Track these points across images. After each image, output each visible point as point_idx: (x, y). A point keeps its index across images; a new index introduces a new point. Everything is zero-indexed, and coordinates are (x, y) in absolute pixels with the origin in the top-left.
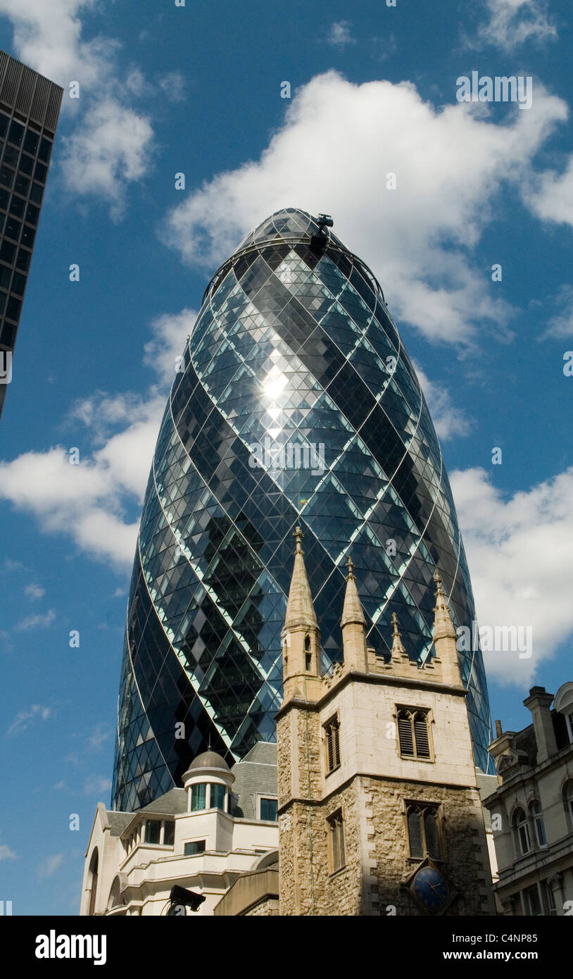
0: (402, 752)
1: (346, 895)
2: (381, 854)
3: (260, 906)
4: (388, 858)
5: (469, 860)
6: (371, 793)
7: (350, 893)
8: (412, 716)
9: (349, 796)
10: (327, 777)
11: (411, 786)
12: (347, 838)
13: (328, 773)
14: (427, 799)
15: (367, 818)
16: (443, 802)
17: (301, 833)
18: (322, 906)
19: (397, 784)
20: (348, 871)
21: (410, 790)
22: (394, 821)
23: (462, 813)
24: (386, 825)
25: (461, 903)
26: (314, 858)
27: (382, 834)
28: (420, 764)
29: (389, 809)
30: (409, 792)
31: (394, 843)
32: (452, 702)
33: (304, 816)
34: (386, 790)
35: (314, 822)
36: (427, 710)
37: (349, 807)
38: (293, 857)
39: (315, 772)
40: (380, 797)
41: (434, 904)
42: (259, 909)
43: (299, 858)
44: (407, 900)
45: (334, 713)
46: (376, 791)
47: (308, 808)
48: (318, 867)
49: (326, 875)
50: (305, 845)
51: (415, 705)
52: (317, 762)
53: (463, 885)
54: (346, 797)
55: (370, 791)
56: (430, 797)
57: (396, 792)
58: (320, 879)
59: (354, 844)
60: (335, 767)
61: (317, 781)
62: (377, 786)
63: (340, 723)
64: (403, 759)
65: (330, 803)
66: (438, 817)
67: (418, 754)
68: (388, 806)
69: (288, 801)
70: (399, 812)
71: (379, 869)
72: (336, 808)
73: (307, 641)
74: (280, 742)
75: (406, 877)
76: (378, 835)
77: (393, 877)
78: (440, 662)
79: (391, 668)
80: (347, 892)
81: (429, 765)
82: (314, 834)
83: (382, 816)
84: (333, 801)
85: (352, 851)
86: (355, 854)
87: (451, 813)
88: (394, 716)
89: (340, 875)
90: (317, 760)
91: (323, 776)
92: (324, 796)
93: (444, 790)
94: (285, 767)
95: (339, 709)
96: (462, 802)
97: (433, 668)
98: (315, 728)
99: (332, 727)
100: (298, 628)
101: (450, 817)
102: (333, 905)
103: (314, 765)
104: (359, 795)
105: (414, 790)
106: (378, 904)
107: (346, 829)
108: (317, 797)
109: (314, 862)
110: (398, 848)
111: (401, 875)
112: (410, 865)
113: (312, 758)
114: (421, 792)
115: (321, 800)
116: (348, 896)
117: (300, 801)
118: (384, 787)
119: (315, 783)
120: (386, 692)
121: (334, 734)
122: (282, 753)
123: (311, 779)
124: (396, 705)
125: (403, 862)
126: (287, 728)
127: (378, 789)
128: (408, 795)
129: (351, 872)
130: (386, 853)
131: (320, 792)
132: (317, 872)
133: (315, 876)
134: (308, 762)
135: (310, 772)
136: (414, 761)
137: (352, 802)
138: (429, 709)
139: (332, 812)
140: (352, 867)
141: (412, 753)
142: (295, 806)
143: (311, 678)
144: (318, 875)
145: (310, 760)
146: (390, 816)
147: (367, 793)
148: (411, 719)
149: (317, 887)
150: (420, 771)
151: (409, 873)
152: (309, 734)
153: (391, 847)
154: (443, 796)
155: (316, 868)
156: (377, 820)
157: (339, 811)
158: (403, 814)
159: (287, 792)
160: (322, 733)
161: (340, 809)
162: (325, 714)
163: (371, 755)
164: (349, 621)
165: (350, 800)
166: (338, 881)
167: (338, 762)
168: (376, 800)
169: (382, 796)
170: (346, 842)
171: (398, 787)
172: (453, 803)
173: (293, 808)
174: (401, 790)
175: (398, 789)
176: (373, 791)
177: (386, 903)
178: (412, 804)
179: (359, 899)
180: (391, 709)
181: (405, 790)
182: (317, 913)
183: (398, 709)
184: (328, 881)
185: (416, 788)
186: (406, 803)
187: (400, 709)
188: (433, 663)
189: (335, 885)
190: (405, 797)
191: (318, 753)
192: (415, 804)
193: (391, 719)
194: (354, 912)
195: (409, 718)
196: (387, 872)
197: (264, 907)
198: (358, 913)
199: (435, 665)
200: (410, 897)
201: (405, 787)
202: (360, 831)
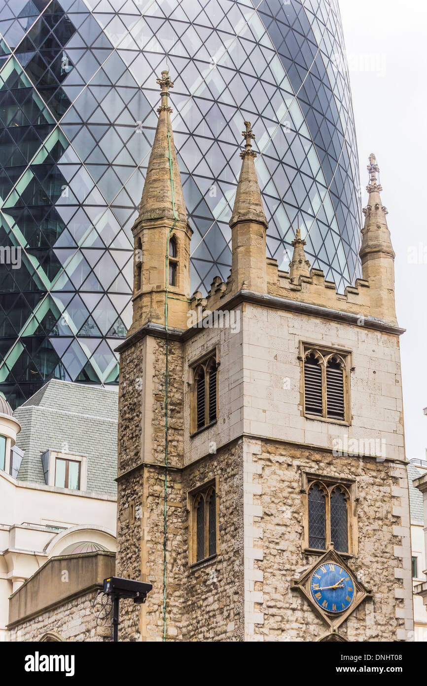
0: (307, 409)
1: (214, 592)
2: (270, 542)
3: (84, 599)
4: (278, 547)
5: (386, 554)
6: (263, 462)
7: (220, 590)
8: (324, 361)
9: (228, 465)
10: (193, 437)
11: (317, 456)
12: (222, 520)
13: (196, 431)
14: (337, 475)
15: (254, 495)
16: (358, 479)
17: (152, 510)
18: (177, 604)
19: (298, 453)
20: (220, 562)
21: (313, 461)
22: (290, 502)
23: (382, 494)
24: (278, 506)
25: (369, 607)
26: (169, 543)
27: (272, 517)
28: (331, 426)
29: (284, 485)
30: (313, 464)
31: (289, 529)
32: (381, 344)
33: (157, 488)
34: (281, 459)
35: (172, 496)
36: (346, 354)
37: (226, 479)
38: (139, 539)
39: (175, 429)
40: (273, 468)
41: (334, 608)
42: (83, 603)
43: (148, 541)
44: (299, 601)
45: (210, 348)
46: (268, 460)
47: (163, 478)
48: (174, 554)
49: (185, 565)
50: (157, 525)
51: (330, 345)
52: (179, 415)
53: (375, 585)
54: (223, 465)
55: (261, 459)
56: (342, 471)
57: (296, 463)
58: (176, 569)
59: (233, 528)
60: (207, 423)
61: (178, 441)
62: (270, 453)
63: (219, 364)
64: (307, 418)
66: (349, 498)
67: (329, 413)
68: (283, 481)
69: (134, 465)
70: (298, 490)
71: (265, 561)
72: (206, 480)
73: (173, 241)
74: (125, 385)
75: (301, 573)
76: (267, 518)
77: (284, 572)
78: (367, 287)
79: (299, 291)
80: (216, 588)
81: (343, 429)
82: (170, 513)
83: (275, 494)
84: (202, 470)
85: (228, 537)
86: (233, 540)
87: (367, 494)
88: (299, 358)
89: (208, 566)
90: (179, 412)
91: (187, 435)
92: (187, 462)
93: (361, 463)
94: (132, 419)
95: (218, 344)
96: (383, 479)
97: (357, 294)
98: (178, 368)
99: (205, 368)
100: (159, 222)
101: (365, 499)
102: (193, 604)
103: (173, 420)
104: (244, 464)
105: (320, 461)
106: (261, 604)
107: (220, 508)
108: (175, 462)
109: (169, 548)
110: (294, 536)
111: (294, 570)
112: (307, 558)
113: (172, 410)
114: (329, 464)
115: (182, 467)
116: (217, 593)
117: (152, 466)
118: (280, 456)
119: (175, 443)
120: (291, 325)
121: (207, 378)
122: (126, 400)
123: (170, 438)
124: (304, 343)
125: (298, 554)
126: (136, 366)
127: (272, 457)
128: (311, 467)
129: (225, 564)
130: (277, 541)
131: (181, 457)
132: (172, 561)
133: (169, 566)
134: (166, 414)
135: (168, 430)
136: (322, 421)
137: (233, 472)
138: (350, 353)
139: (198, 484)
140: (226, 557)
141: (320, 411)
142: (146, 474)
143: (176, 297)
144: (173, 564)
145: (169, 412)
146: (285, 494)
147: (256, 461)
148: (322, 364)
149: (171, 580)
150: (330, 438)
151: (305, 568)
152: (170, 376)
153: (283, 534)
154: (360, 471)
155: (171, 556)
156: (266, 499)
158: (302, 492)
159: (132, 454)
160: (188, 377)
161: (213, 481)
162: (196, 350)
163: (264, 411)
164: (243, 218)
165: (228, 470)
166: (203, 574)
167: (213, 417)
168: (267, 471)
169: (275, 467)
170: (218, 525)
171: (299, 456)
172: (371, 480)
173: (141, 476)
174: (301, 460)
175: (298, 458)
176: (263, 459)
177: (272, 604)
178: (316, 479)
179: (236, 597)
180: (296, 348)
181: (308, 461)
182: (170, 612)
183: (306, 349)
184: (186, 574)
185: (323, 458)
186: (308, 478)
187: (308, 349)
188: (360, 288)
189: (197, 578)
190: (307, 470)
191: (180, 403)
192: (319, 480)
193: (294, 363)
194: (226, 614)
195: (320, 362)
196: (276, 566)
197: (90, 601)
198: (232, 614)
199: (361, 290)
200: (304, 597)
201: (308, 456)
202: (242, 511)
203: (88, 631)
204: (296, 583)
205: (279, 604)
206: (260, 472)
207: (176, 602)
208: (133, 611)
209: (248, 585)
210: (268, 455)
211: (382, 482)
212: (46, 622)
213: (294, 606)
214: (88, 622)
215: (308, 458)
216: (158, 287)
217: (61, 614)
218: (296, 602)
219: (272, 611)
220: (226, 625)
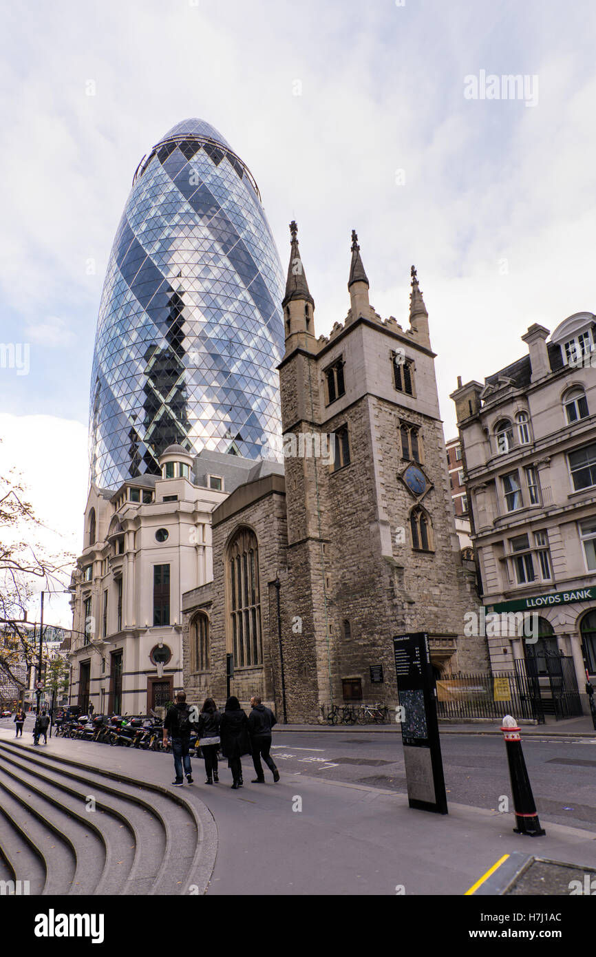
2: (385, 452)
3: (263, 500)
4: (389, 455)
5: (437, 466)
6: (378, 410)
7: (355, 480)
9: (356, 413)
10: (327, 407)
11: (403, 411)
12: (354, 443)
13: (329, 403)
16: (422, 426)
20: (354, 465)
21: (401, 413)
22: (392, 432)
24: (387, 434)
26: (317, 462)
27: (385, 439)
28: (407, 397)
31: (393, 447)
32: (426, 360)
37: (355, 421)
39: (317, 404)
40: (382, 414)
41: (417, 490)
42: (263, 502)
43: (307, 460)
45: (338, 356)
47: (312, 428)
48: (320, 468)
49: (327, 474)
52: (318, 397)
53: (434, 481)
54: (352, 414)
57: (393, 413)
58: (321, 477)
59: (363, 445)
60: (337, 396)
61: (318, 410)
63: (345, 362)
65: (332, 424)
66: (418, 435)
69: (295, 423)
70: (395, 426)
71: (383, 462)
72: (341, 424)
75: (401, 470)
76: (382, 439)
77: (392, 469)
78: (417, 331)
80: (352, 480)
83: (384, 427)
84: (336, 422)
85: (359, 451)
86: (363, 452)
87: (426, 435)
89: (344, 470)
91: (323, 407)
92: (324, 421)
94: (291, 400)
95: (343, 352)
97: (413, 334)
98: (315, 373)
99: (334, 368)
101: (426, 437)
102: (335, 492)
103: (315, 400)
104: (370, 409)
105: (405, 414)
106: (384, 484)
107: (351, 437)
108: (317, 421)
109: (317, 465)
110: (395, 450)
111: (397, 469)
112: (402, 463)
113: (314, 395)
115: (321, 424)
116: (352, 483)
117: (307, 422)
118: (385, 408)
119: (316, 411)
120: (385, 340)
121: (336, 374)
122: (286, 392)
123: (313, 408)
125: (398, 460)
126: (292, 372)
127: (382, 407)
128: (401, 416)
129: (358, 466)
130: (388, 452)
131: (320, 418)
132: (320, 472)
133: (318, 474)
136: (403, 394)
138: (414, 361)
140: (359, 462)
141: (401, 389)
142: (304, 426)
143: (311, 337)
144: (320, 474)
145: (312, 395)
146: (389, 428)
147: (375, 407)
149: (320, 482)
151: (403, 468)
153: (390, 449)
154: (422, 422)
155: (318, 469)
156: (380, 429)
157: (346, 425)
158: (398, 427)
159: (293, 417)
160: (322, 377)
165: (356, 416)
166: (340, 475)
167: (342, 393)
169: (384, 413)
170: (350, 447)
171: (395, 409)
172: (428, 428)
173: (300, 427)
174: (396, 411)
175: (394, 411)
177: (388, 485)
179: (368, 481)
180: (388, 353)
181: (399, 413)
182: (320, 498)
183: (393, 355)
184: (328, 478)
185: (406, 412)
186: (400, 421)
189: (336, 479)
190: (399, 417)
191: (317, 392)
192: (404, 423)
193: (388, 361)
194: (360, 492)
196: (389, 465)
197: (268, 500)
198: (365, 491)
200: (403, 482)
202: (370, 434)
203: (268, 516)
204: (399, 475)
205: (392, 486)
206: (376, 414)
207: (323, 494)
208: (299, 498)
209: (377, 473)
210: (380, 405)
211: (432, 430)
212: (237, 519)
213: (399, 487)
214: (268, 511)
217: (247, 512)
218: (400, 486)
219: (388, 489)
220: (361, 498)
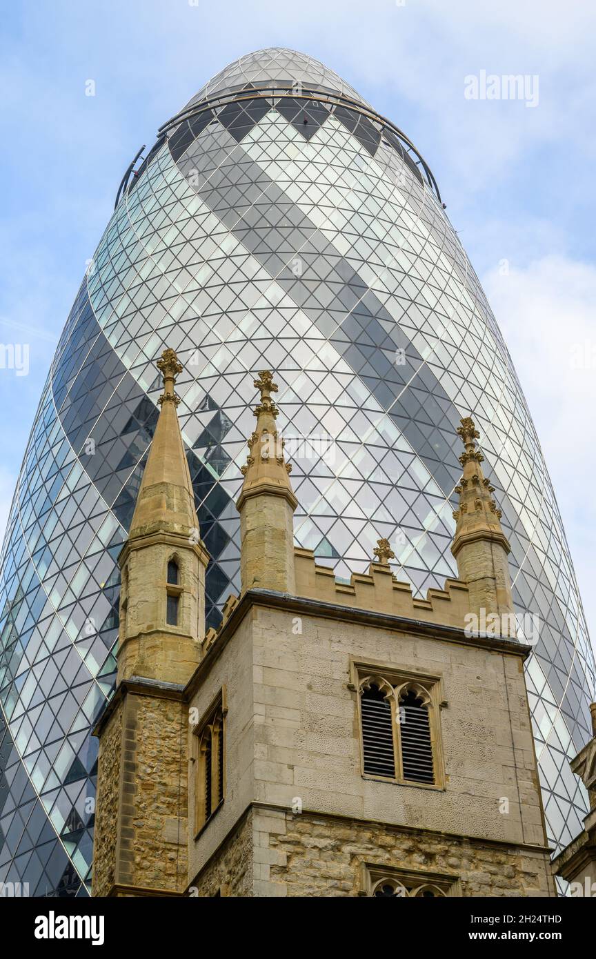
0: (367, 766)
6: (288, 848)
8: (395, 693)
9: (237, 862)
10: (198, 835)
11: (388, 840)
13: (201, 827)
14: (423, 868)
16: (462, 875)
19: (351, 832)
21: (381, 846)
28: (409, 792)
29: (331, 883)
30: (380, 852)
34: (322, 843)
36: (431, 681)
40: (308, 857)
46: (298, 843)
51: (403, 668)
54: (231, 865)
55: (285, 842)
56: (433, 864)
57: (348, 848)
62: (301, 833)
63: (226, 712)
64: (366, 780)
67: (408, 774)
68: (326, 878)
70: (352, 893)
78: (465, 590)
81: (432, 796)
88: (351, 688)
91: (192, 840)
93: (468, 850)
97: (449, 600)
99: (211, 727)
100: (152, 538)
104: (255, 850)
105: (393, 847)
114: (411, 851)
118: (321, 837)
121: (215, 741)
124: (356, 665)
127: (304, 839)
128: (376, 856)
136: (394, 785)
137: (242, 871)
138: (438, 680)
141: (391, 770)
147: (275, 846)
148: (392, 697)
150: (409, 807)
154: (465, 862)
158: (361, 895)
160: (192, 749)
161: (219, 895)
162: (200, 704)
163: (291, 767)
165: (237, 870)
168: (296, 862)
169: (311, 855)
171: (354, 838)
172: (488, 878)
174: (358, 845)
175: (353, 842)
176: (288, 843)
178: (385, 875)
180: (344, 673)
181: (370, 846)
183: (361, 675)
185: (398, 841)
186: (371, 873)
187: (366, 675)
188: (451, 591)
190: (371, 860)
192: (392, 876)
193: (342, 695)
195: (388, 696)
199: (453, 595)
201: (370, 839)
206: (283, 862)
210: (298, 836)
211: (507, 881)
215: (370, 842)
216: (149, 627)
